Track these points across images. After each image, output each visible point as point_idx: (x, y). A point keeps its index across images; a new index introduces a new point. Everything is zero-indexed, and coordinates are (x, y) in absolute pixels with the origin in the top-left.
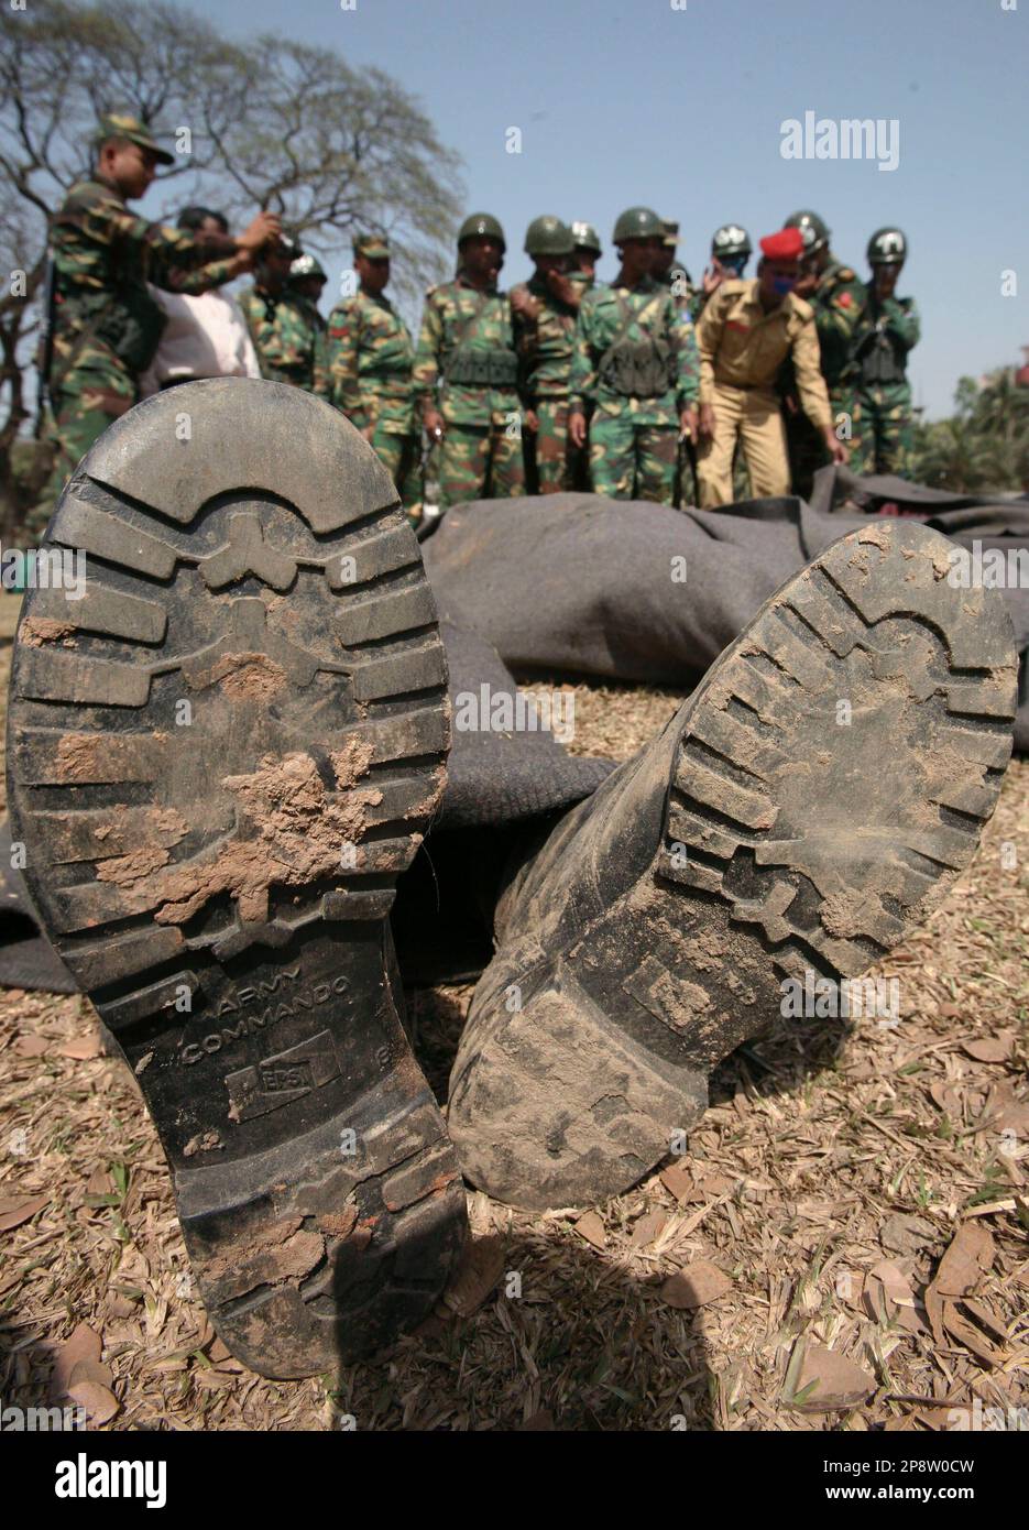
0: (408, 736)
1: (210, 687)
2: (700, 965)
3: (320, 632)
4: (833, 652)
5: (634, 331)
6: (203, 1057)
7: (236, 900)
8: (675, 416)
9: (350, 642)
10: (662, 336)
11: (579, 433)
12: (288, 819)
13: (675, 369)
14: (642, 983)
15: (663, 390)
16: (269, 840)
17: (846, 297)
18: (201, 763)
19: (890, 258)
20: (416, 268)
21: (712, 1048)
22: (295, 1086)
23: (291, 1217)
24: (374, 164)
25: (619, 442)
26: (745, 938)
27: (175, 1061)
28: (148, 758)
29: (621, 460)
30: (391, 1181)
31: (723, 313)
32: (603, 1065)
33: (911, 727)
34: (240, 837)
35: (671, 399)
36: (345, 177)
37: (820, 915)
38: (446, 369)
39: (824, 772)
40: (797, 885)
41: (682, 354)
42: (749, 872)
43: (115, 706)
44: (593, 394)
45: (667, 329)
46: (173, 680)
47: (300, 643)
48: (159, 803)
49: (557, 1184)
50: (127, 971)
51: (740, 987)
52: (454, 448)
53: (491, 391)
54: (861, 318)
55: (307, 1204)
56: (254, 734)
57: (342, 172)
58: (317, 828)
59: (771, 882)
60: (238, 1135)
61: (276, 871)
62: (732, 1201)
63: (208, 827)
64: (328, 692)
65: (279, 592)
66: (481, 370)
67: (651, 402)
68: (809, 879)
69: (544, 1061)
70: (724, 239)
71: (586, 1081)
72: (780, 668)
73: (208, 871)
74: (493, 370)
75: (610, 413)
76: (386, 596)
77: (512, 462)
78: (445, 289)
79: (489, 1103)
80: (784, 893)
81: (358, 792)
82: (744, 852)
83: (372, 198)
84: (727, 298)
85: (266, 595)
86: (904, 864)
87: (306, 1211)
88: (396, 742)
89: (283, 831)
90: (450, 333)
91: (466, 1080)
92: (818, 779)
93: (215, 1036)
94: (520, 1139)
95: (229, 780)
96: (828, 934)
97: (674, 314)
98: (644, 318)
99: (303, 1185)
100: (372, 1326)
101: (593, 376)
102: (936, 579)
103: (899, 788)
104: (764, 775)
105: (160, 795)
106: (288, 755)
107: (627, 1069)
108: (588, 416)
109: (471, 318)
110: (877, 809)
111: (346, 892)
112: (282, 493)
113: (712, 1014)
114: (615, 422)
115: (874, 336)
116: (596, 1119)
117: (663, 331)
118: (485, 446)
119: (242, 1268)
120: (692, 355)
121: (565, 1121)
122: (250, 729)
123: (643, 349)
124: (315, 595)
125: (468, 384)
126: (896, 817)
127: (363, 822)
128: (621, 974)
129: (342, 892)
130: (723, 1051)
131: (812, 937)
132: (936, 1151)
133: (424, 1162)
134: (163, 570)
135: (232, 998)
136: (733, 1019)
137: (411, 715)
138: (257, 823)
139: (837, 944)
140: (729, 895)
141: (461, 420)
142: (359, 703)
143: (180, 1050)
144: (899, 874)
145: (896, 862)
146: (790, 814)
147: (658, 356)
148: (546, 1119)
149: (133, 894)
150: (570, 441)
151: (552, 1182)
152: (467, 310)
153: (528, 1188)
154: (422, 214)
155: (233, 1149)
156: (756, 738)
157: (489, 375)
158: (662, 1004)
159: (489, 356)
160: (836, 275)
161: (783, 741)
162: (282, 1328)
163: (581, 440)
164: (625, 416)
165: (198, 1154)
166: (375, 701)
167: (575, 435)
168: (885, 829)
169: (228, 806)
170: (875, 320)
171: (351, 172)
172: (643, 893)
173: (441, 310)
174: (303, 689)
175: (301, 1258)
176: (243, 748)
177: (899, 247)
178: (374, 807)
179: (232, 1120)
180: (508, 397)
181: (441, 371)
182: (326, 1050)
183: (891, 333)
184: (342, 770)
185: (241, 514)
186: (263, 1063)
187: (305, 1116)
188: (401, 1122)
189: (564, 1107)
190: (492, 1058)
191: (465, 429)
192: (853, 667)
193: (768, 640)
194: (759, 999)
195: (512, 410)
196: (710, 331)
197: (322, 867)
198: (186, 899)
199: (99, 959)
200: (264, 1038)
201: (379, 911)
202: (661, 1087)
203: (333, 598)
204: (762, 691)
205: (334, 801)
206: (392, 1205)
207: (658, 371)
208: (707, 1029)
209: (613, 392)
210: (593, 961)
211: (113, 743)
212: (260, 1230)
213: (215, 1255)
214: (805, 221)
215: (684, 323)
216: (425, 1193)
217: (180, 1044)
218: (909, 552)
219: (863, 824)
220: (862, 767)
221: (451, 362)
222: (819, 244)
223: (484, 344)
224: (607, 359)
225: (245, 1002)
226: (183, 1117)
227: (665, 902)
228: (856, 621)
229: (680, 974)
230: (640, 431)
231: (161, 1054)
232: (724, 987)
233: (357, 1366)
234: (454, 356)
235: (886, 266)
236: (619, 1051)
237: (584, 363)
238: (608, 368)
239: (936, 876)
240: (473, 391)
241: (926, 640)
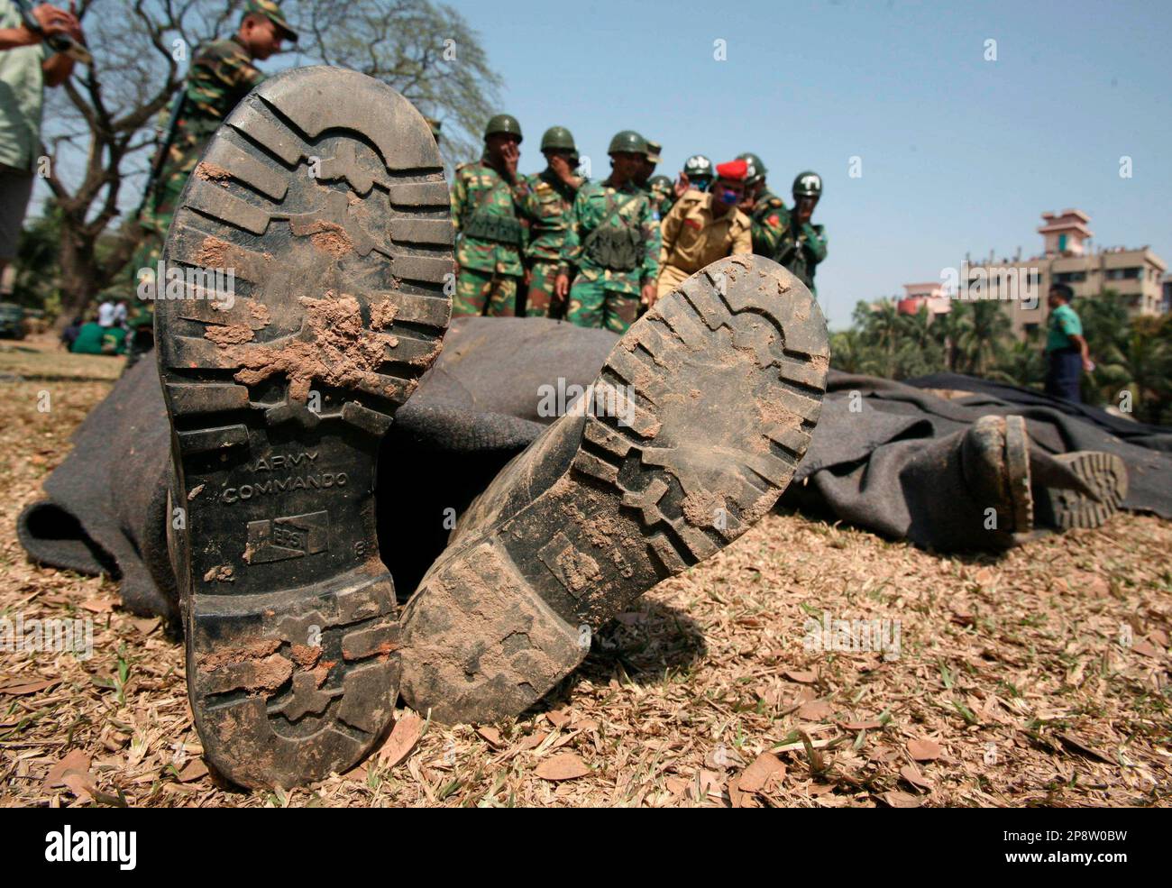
0: (422, 309)
1: (305, 237)
2: (595, 541)
3: (379, 227)
4: (708, 326)
5: (616, 220)
6: (237, 500)
7: (289, 381)
8: (638, 288)
9: (397, 239)
10: (635, 227)
11: (562, 289)
12: (335, 337)
13: (643, 252)
14: (553, 553)
15: (631, 267)
16: (320, 346)
17: (774, 218)
18: (288, 282)
19: (809, 193)
20: (454, 157)
21: (597, 613)
22: (295, 547)
23: (273, 638)
24: (437, 74)
25: (592, 301)
26: (630, 522)
27: (217, 498)
28: (256, 267)
29: (592, 315)
30: (351, 635)
31: (684, 212)
32: (516, 606)
33: (755, 382)
34: (301, 338)
35: (636, 275)
36: (412, 79)
37: (682, 508)
38: (466, 225)
39: (695, 403)
40: (668, 483)
41: (649, 243)
42: (637, 469)
43: (243, 230)
44: (577, 262)
45: (640, 222)
46: (283, 226)
47: (366, 229)
48: (256, 299)
49: (468, 701)
50: (206, 408)
51: (622, 563)
52: (463, 286)
53: (498, 246)
54: (784, 235)
55: (286, 631)
56: (326, 275)
57: (411, 75)
58: (352, 350)
59: (651, 479)
60: (246, 574)
61: (320, 368)
62: (599, 732)
63: (283, 325)
64: (376, 265)
65: (359, 195)
66: (492, 230)
67: (621, 274)
68: (677, 479)
69: (473, 598)
70: (693, 164)
71: (502, 618)
72: (672, 330)
73: (276, 354)
74: (502, 230)
75: (588, 278)
76: (423, 219)
77: (506, 302)
78: (470, 166)
79: (427, 628)
80: (658, 487)
81: (382, 335)
82: (635, 454)
83: (430, 99)
84: (688, 201)
85: (350, 194)
86: (742, 477)
87: (285, 637)
88: (414, 310)
89: (330, 343)
90: (471, 199)
91: (412, 608)
92: (689, 408)
93: (249, 487)
94: (445, 661)
95: (303, 298)
96: (687, 522)
97: (647, 212)
98: (624, 211)
99: (287, 616)
100: (313, 755)
101: (579, 248)
102: (780, 292)
103: (743, 423)
104: (653, 399)
105: (258, 293)
106: (344, 295)
107: (533, 613)
108: (571, 279)
109: (489, 189)
110: (727, 435)
111: (360, 405)
112: (372, 138)
113: (600, 583)
114: (591, 286)
115: (794, 249)
116: (505, 651)
117: (637, 223)
118: (487, 288)
119: (229, 669)
120: (657, 245)
121: (482, 649)
122: (324, 271)
123: (621, 233)
124: (380, 205)
125: (481, 239)
126: (739, 442)
127: (382, 356)
128: (538, 545)
129: (357, 404)
130: (605, 617)
131: (675, 523)
132: (753, 720)
133: (377, 627)
134: (292, 159)
135: (268, 460)
136: (614, 589)
137: (425, 298)
138: (315, 333)
139: (692, 531)
140: (621, 486)
141: (472, 265)
142: (395, 277)
143: (222, 490)
144: (739, 484)
145: (738, 476)
146: (668, 430)
147: (630, 240)
148: (467, 645)
149: (225, 354)
150: (554, 295)
151: (464, 701)
152: (487, 182)
153: (446, 704)
154: (465, 116)
155: (240, 585)
156: (651, 373)
157: (498, 234)
158: (564, 570)
159: (500, 219)
160: (768, 202)
161: (669, 378)
162: (247, 732)
163: (564, 296)
164: (599, 282)
165: (213, 581)
166: (405, 280)
167: (559, 291)
168: (733, 450)
169: (299, 315)
170: (796, 239)
171: (418, 77)
172: (563, 484)
173: (466, 182)
174: (362, 257)
175: (273, 673)
176: (317, 281)
177: (817, 186)
178: (392, 348)
179: (245, 559)
180: (510, 253)
181: (461, 228)
182: (322, 525)
183: (807, 249)
184: (376, 316)
185: (344, 143)
186: (277, 520)
187: (296, 575)
188: (365, 590)
189: (482, 637)
190: (435, 592)
191: (474, 272)
192: (720, 337)
193: (666, 311)
194: (635, 575)
195: (512, 263)
196: (671, 225)
197: (350, 377)
198: (257, 369)
199: (191, 393)
200: (281, 501)
201: (377, 429)
202: (556, 630)
203: (392, 211)
204: (658, 343)
205: (366, 336)
206: (348, 655)
207: (629, 252)
208: (595, 595)
209: (593, 262)
210: (519, 534)
211: (237, 250)
212: (249, 641)
213: (212, 651)
214: (749, 161)
215: (653, 220)
216: (372, 653)
217: (224, 485)
218: (764, 273)
219: (717, 443)
220: (720, 404)
221: (470, 221)
222: (758, 178)
223: (497, 211)
224: (592, 237)
225: (276, 466)
226: (210, 548)
227: (576, 492)
228: (725, 310)
229: (580, 548)
230: (609, 295)
231: (211, 489)
232: (610, 561)
233: (294, 790)
234: (472, 216)
235: (806, 198)
236: (529, 600)
237: (575, 238)
238: (592, 244)
239: (765, 490)
240: (485, 245)
241: (770, 330)
